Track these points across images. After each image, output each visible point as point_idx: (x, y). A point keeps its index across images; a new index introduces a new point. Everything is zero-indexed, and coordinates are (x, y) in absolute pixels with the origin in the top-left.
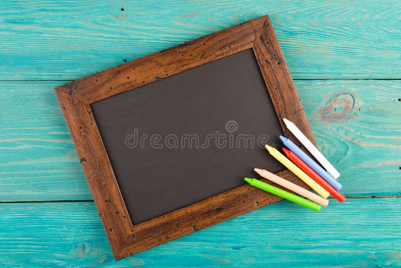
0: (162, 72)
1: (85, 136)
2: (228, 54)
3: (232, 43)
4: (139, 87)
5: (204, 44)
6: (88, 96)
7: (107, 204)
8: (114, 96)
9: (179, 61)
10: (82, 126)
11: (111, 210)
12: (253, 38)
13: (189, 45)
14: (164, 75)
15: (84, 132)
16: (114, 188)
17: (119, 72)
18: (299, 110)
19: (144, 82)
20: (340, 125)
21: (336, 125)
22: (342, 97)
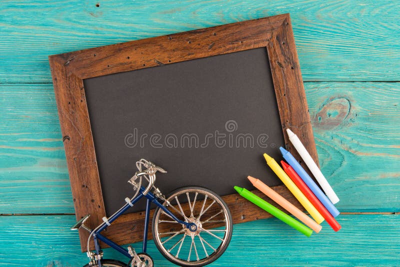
0: (164, 58)
1: (73, 113)
2: (240, 50)
3: (245, 38)
4: (137, 70)
5: (215, 35)
6: (83, 71)
7: (83, 189)
8: (110, 75)
9: (185, 49)
10: (72, 102)
11: (87, 197)
12: (269, 36)
13: (199, 33)
14: (166, 61)
15: (73, 108)
16: (94, 174)
17: (120, 50)
18: (305, 123)
19: (144, 65)
20: (334, 133)
21: (330, 132)
22: (337, 101)
